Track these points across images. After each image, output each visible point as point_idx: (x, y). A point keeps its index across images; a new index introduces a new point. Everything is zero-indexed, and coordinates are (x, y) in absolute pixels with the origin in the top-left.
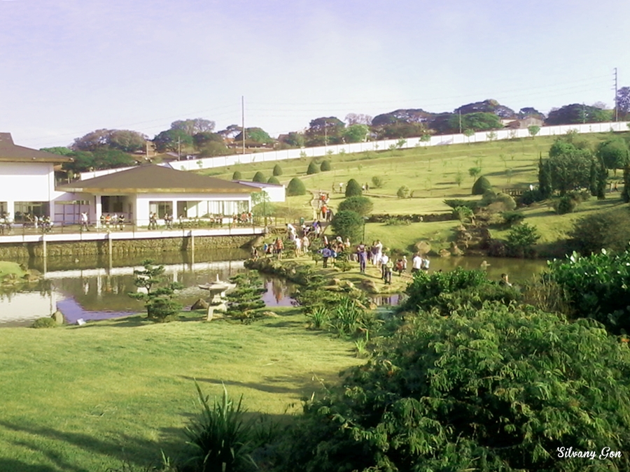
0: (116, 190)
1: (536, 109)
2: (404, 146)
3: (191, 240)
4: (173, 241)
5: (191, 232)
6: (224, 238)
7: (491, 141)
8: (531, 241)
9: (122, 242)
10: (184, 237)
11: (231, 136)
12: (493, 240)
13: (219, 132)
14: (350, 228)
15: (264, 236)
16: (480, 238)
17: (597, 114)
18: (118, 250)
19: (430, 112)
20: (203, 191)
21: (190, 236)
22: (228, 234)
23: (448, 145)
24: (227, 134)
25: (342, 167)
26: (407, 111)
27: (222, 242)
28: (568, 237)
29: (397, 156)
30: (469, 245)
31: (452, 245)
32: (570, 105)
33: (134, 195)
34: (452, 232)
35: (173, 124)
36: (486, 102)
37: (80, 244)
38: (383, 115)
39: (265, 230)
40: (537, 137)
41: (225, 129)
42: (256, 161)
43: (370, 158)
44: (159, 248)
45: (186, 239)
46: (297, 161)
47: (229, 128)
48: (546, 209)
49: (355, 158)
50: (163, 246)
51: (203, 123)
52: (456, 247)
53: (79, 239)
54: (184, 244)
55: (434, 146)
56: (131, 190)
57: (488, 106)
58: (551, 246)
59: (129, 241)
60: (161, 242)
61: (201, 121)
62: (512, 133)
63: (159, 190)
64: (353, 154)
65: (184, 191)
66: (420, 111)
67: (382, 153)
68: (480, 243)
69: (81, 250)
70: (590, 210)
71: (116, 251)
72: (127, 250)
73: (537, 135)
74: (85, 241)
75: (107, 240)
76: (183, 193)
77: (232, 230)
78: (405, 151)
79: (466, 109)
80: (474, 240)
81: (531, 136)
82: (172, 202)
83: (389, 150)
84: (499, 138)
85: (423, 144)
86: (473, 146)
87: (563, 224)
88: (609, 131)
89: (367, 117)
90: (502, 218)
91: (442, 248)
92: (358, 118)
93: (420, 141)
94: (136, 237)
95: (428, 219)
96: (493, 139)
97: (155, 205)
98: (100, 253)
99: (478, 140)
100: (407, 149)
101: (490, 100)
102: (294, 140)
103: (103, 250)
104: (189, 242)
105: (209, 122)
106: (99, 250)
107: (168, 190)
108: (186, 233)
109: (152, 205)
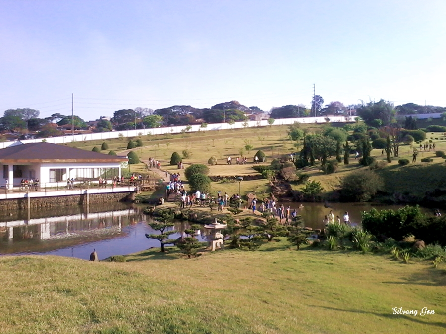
0: (26, 161)
1: (259, 108)
2: (190, 130)
3: (87, 196)
4: (73, 198)
5: (86, 190)
6: (108, 195)
7: (245, 128)
8: (318, 191)
9: (37, 199)
10: (81, 195)
11: (54, 121)
12: (293, 191)
13: (45, 119)
14: (204, 185)
15: (136, 193)
16: (287, 190)
17: (304, 112)
18: (34, 206)
19: (196, 108)
20: (89, 161)
21: (86, 194)
22: (112, 191)
23: (218, 130)
24: (52, 120)
25: (150, 144)
26: (181, 107)
27: (107, 198)
28: (337, 188)
29: (186, 137)
30: (280, 195)
31: (271, 195)
32: (287, 106)
33: (38, 165)
34: (267, 187)
35: (6, 112)
36: (232, 102)
37: (5, 202)
38: (165, 109)
39: (136, 188)
40: (273, 125)
41: (50, 116)
42: (86, 139)
43: (168, 138)
44: (64, 203)
45: (83, 196)
46: (117, 140)
47: (53, 115)
48: (318, 171)
49: (157, 138)
50: (67, 201)
51: (29, 111)
52: (273, 196)
53: (5, 198)
54: (80, 200)
55: (210, 131)
56: (37, 160)
57: (233, 105)
58: (330, 194)
59: (42, 199)
60: (65, 199)
61: (29, 110)
62: (257, 123)
63: (58, 160)
64: (156, 135)
65: (76, 161)
66: (189, 107)
67: (176, 135)
68: (287, 193)
69: (6, 206)
70: (344, 171)
71: (32, 206)
72: (40, 206)
73: (272, 124)
74: (9, 199)
75: (26, 198)
76: (75, 162)
77: (114, 189)
78: (190, 133)
79: (219, 107)
80: (282, 191)
81: (269, 124)
82: (66, 169)
83: (181, 133)
84: (250, 126)
85: (202, 129)
86: (234, 131)
87: (332, 180)
88: (314, 122)
89: (150, 110)
90: (298, 177)
91: (264, 197)
92: (144, 110)
93: (201, 127)
94: (47, 195)
95: (246, 178)
96: (246, 127)
97: (54, 172)
98: (20, 209)
99: (236, 127)
100: (192, 132)
101: (235, 101)
102: (105, 125)
103: (22, 206)
104: (85, 199)
105: (35, 111)
106: (19, 206)
107: (64, 161)
108: (83, 192)
109: (51, 172)
